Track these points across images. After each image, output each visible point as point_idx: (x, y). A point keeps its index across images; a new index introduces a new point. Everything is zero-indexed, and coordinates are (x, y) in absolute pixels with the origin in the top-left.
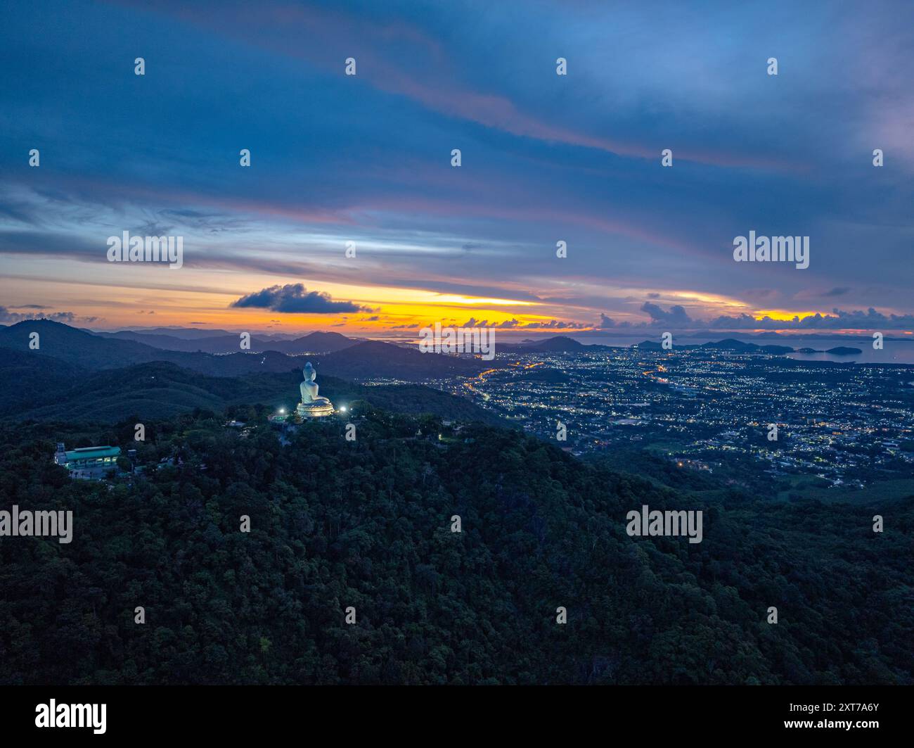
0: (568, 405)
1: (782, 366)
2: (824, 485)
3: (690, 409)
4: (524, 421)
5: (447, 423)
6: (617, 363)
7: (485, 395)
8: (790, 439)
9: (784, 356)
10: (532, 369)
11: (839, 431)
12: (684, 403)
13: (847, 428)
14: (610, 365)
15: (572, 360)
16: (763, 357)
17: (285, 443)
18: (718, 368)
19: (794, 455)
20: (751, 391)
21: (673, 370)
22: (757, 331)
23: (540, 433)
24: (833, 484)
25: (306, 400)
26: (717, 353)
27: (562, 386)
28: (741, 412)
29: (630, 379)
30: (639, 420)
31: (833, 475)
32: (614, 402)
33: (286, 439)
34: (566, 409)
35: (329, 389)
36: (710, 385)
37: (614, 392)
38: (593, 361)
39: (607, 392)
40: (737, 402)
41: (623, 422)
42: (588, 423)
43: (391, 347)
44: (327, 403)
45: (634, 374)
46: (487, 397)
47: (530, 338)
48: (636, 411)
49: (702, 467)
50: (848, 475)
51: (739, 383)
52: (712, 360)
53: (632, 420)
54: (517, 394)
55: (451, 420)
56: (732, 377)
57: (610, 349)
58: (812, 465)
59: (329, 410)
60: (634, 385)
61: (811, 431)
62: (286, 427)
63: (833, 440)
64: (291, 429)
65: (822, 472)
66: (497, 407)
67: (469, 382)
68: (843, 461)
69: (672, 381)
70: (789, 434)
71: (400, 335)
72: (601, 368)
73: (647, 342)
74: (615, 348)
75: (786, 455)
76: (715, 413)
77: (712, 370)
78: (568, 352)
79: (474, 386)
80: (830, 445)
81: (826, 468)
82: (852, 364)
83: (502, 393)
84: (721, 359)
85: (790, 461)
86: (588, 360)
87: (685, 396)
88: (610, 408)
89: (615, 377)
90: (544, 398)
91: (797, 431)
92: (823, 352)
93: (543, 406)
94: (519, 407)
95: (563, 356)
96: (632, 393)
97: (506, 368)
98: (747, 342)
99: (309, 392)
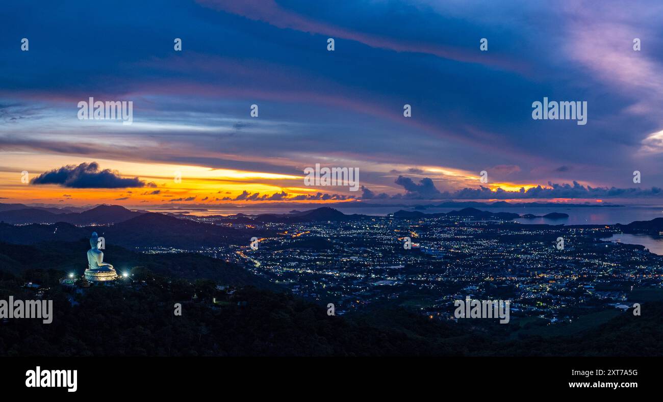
0: (332, 270)
1: (511, 230)
2: (544, 323)
3: (438, 269)
4: (292, 285)
5: (221, 288)
6: (375, 231)
7: (256, 261)
8: (518, 289)
9: (512, 221)
10: (300, 237)
11: (554, 279)
12: (433, 264)
13: (559, 277)
14: (369, 233)
15: (335, 229)
16: (496, 222)
17: (74, 303)
18: (460, 232)
19: (520, 302)
20: (487, 252)
21: (424, 235)
22: (490, 200)
23: (307, 296)
24: (550, 322)
25: (93, 267)
26: (460, 220)
27: (326, 252)
28: (479, 269)
29: (387, 244)
30: (395, 281)
31: (550, 315)
32: (374, 266)
33: (75, 300)
34: (330, 273)
35: (112, 257)
36: (455, 248)
37: (373, 256)
38: (355, 229)
39: (367, 257)
40: (476, 261)
41: (381, 283)
42: (350, 285)
43: (170, 217)
44: (111, 268)
45: (390, 240)
46: (258, 264)
47: (297, 209)
48: (393, 273)
49: (449, 317)
50: (561, 313)
51: (478, 245)
52: (455, 226)
53: (390, 281)
54: (286, 260)
55: (224, 285)
56: (472, 240)
57: (368, 218)
58: (535, 309)
59: (113, 275)
60: (390, 250)
61: (533, 281)
62: (75, 289)
63: (549, 287)
64: (80, 291)
65: (542, 313)
66: (268, 272)
67: (241, 250)
68: (557, 304)
69: (423, 245)
70: (517, 286)
71: (177, 208)
72: (361, 236)
73: (401, 211)
74: (374, 217)
75: (515, 302)
76: (459, 272)
77: (456, 234)
78: (331, 221)
79: (245, 253)
80: (548, 292)
81: (545, 310)
82: (562, 226)
83: (272, 260)
84: (463, 225)
85: (519, 308)
86: (349, 228)
87: (434, 258)
88: (370, 271)
89: (375, 243)
90: (310, 264)
91: (523, 282)
92: (541, 217)
93: (309, 271)
94: (287, 272)
95: (327, 225)
96: (389, 257)
97: (275, 237)
98: (483, 210)
99: (95, 260)
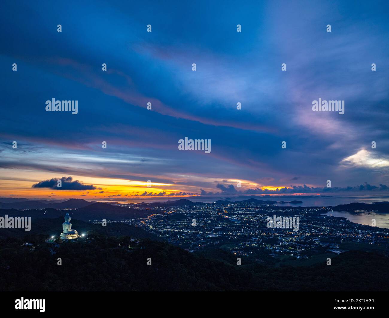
0: (187, 229)
1: (273, 209)
2: (293, 259)
3: (238, 229)
4: (168, 238)
5: (132, 240)
6: (207, 210)
7: (150, 226)
8: (278, 240)
9: (274, 205)
10: (172, 214)
11: (297, 235)
12: (235, 226)
13: (300, 234)
14: (204, 211)
15: (188, 209)
16: (265, 206)
17: (53, 253)
18: (248, 211)
19: (281, 247)
20: (262, 220)
21: (230, 212)
22: (262, 195)
23: (175, 243)
24: (296, 258)
25: (65, 232)
26: (248, 204)
27: (184, 221)
28: (259, 229)
29: (213, 216)
30: (217, 235)
31: (296, 254)
32: (207, 227)
33: (54, 251)
34: (186, 231)
35: (77, 226)
36: (246, 218)
37: (206, 222)
38: (197, 209)
39: (203, 223)
40: (257, 225)
41: (211, 236)
42: (196, 237)
43: (108, 204)
44: (76, 232)
45: (214, 214)
46: (151, 227)
47: (170, 200)
48: (216, 231)
49: (244, 254)
50: (302, 254)
51: (257, 217)
52: (245, 207)
53: (215, 235)
54: (165, 225)
55: (134, 238)
56: (254, 214)
57: (204, 204)
58: (288, 251)
59: (77, 235)
60: (215, 219)
61: (286, 236)
62: (54, 245)
63: (295, 239)
64: (58, 246)
65: (292, 253)
66: (156, 231)
67: (143, 221)
68: (300, 248)
69: (230, 217)
70: (278, 238)
71: (112, 200)
72: (200, 212)
73: (219, 200)
74: (206, 203)
75: (277, 247)
76: (248, 230)
77: (246, 212)
78: (187, 205)
79: (145, 222)
80: (294, 241)
81: (293, 252)
82: (299, 207)
83: (158, 225)
84: (249, 207)
85: (280, 250)
86: (196, 209)
87: (236, 223)
88: (205, 230)
89: (207, 216)
90: (176, 227)
91: (280, 236)
92: (288, 203)
93: (176, 230)
94: (165, 231)
95: (185, 207)
96: (214, 223)
97: (160, 214)
98: (258, 199)
99: (67, 228)
